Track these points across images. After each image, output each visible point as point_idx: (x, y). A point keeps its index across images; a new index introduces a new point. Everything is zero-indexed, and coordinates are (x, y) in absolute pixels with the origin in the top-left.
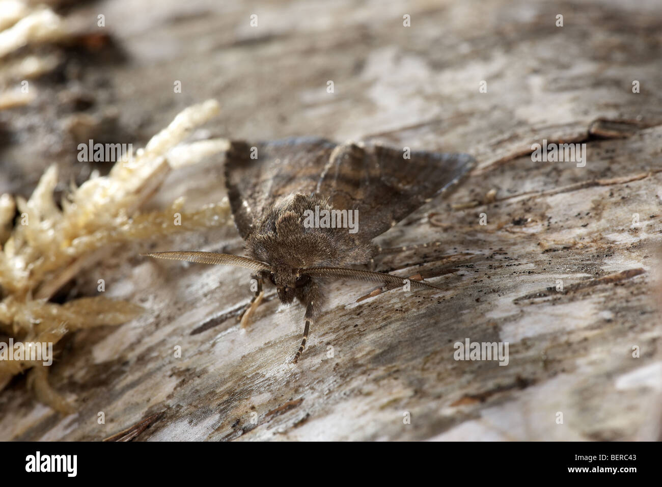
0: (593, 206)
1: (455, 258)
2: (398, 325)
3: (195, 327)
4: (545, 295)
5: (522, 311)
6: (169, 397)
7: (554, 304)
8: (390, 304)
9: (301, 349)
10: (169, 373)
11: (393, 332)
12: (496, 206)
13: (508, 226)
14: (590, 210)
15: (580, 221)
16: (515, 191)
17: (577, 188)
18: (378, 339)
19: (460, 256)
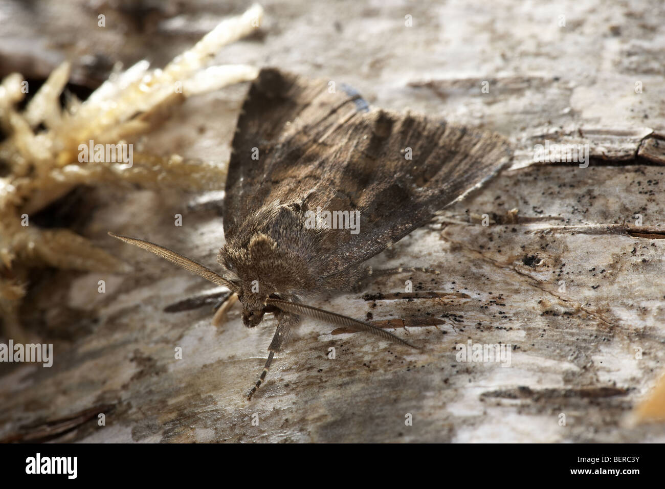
0: (611, 262)
1: (448, 298)
2: (359, 389)
3: (171, 302)
4: (515, 397)
5: (485, 413)
6: (125, 387)
7: (520, 413)
8: (361, 352)
9: (259, 383)
10: (131, 355)
11: (351, 397)
12: (514, 230)
13: (517, 263)
14: (606, 267)
15: (593, 279)
16: (541, 212)
17: (602, 232)
18: (335, 401)
19: (455, 297)
